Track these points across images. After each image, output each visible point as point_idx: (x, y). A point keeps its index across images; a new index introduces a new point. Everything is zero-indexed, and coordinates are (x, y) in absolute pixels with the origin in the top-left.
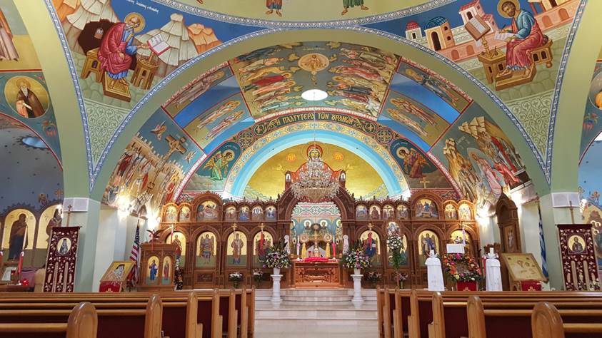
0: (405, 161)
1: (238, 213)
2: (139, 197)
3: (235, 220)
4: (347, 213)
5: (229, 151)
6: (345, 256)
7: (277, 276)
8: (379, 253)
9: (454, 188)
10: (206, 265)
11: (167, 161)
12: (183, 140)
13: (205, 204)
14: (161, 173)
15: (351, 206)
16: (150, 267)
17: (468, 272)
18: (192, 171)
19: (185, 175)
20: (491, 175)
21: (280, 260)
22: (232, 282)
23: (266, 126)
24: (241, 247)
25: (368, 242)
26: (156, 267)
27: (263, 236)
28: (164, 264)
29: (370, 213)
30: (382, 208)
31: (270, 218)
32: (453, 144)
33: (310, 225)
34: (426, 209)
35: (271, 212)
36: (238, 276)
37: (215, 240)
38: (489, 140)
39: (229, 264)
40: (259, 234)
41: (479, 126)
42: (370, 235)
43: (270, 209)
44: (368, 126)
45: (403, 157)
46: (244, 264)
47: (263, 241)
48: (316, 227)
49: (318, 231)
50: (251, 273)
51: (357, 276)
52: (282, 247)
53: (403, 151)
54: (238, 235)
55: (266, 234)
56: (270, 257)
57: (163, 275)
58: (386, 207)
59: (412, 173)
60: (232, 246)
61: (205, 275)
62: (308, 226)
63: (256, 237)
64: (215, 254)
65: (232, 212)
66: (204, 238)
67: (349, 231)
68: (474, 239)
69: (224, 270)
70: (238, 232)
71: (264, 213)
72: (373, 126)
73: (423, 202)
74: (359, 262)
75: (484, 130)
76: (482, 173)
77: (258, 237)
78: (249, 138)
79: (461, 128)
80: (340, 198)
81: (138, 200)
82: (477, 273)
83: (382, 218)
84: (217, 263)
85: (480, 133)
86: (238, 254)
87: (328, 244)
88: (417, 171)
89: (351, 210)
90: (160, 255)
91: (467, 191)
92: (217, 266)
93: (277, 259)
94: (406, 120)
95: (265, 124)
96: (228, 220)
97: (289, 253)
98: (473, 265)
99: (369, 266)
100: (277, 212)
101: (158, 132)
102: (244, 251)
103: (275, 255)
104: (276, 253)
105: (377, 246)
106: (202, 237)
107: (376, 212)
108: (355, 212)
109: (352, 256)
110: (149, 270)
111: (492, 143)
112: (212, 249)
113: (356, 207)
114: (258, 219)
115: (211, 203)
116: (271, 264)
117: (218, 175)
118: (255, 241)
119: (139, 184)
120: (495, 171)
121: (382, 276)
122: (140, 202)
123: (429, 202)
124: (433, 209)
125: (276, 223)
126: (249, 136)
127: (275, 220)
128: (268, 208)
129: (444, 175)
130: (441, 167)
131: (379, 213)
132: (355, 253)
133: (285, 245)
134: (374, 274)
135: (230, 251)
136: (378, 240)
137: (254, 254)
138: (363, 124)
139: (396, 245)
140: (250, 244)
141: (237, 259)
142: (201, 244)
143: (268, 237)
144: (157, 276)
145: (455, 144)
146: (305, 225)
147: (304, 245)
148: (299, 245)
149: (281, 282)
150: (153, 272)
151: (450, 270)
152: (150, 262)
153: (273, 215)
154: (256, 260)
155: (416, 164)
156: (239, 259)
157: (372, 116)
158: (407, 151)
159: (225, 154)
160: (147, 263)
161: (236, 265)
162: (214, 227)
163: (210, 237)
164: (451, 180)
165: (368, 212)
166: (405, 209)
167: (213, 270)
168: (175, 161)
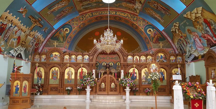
0: (151, 35)
1: (70, 58)
2: (16, 49)
3: (68, 62)
4: (123, 59)
5: (66, 28)
6: (122, 80)
7: (88, 90)
8: (138, 78)
9: (173, 48)
10: (55, 83)
11: (32, 31)
12: (40, 19)
13: (54, 54)
14: (29, 37)
15: (125, 56)
16: (15, 87)
17: (196, 93)
18: (48, 38)
19: (45, 39)
20: (198, 41)
21: (90, 82)
22: (67, 92)
23: (85, 16)
24: (72, 75)
25: (132, 74)
26: (19, 87)
27: (82, 69)
28: (23, 85)
29: (134, 60)
30: (140, 57)
31: (86, 61)
32: (178, 25)
33: (105, 65)
34: (161, 58)
35: (87, 58)
36: (70, 89)
37: (59, 71)
38: (201, 21)
39: (65, 83)
40: (80, 69)
41: (197, 13)
42: (134, 70)
43: (86, 57)
44: (134, 18)
45: (150, 33)
46: (73, 83)
47: (82, 72)
48: (108, 66)
49: (109, 68)
50: (76, 87)
51: (128, 90)
52: (91, 75)
53: (150, 30)
54: (70, 69)
55: (84, 69)
56: (85, 80)
57: (23, 91)
58: (142, 57)
59: (154, 41)
60: (67, 74)
61: (54, 88)
62: (104, 65)
63: (79, 70)
64: (59, 78)
65: (67, 58)
66: (54, 70)
67: (124, 68)
68: (183, 72)
69: (63, 86)
70: (70, 68)
71: (83, 59)
72: (136, 18)
73: (160, 55)
74: (129, 83)
75: (200, 15)
76: (192, 40)
77: (80, 70)
78: (76, 23)
79: (185, 16)
80: (120, 52)
81: (16, 50)
82: (202, 94)
83: (140, 62)
84: (60, 82)
85: (197, 17)
86: (70, 78)
87: (113, 74)
88: (156, 40)
89: (125, 58)
90: (21, 80)
91: (181, 50)
92: (60, 84)
93: (89, 81)
94: (154, 13)
95: (84, 15)
96: (65, 61)
97: (95, 78)
98: (199, 90)
99: (133, 85)
100: (89, 58)
101: (22, 12)
102: (73, 77)
103: (87, 79)
104: (88, 78)
105: (137, 75)
106: (52, 70)
107: (137, 59)
108: (127, 59)
109: (126, 80)
110: (15, 88)
111: (203, 23)
112: (58, 75)
113: (127, 56)
114: (80, 62)
115: (57, 53)
116: (86, 84)
117: (61, 40)
118: (78, 72)
119: (15, 41)
120: (202, 38)
121: (139, 89)
122: (17, 51)
123: (163, 55)
124: (164, 58)
125: (89, 63)
126: (76, 21)
127: (88, 62)
128: (85, 56)
129: (169, 42)
130: (168, 38)
131: (139, 60)
132: (127, 79)
133: (93, 74)
134: (136, 89)
135: (66, 77)
136: (138, 72)
137: (78, 78)
138: (132, 17)
139: (156, 78)
140: (76, 74)
141: (69, 81)
142: (52, 73)
143: (85, 70)
144: (19, 91)
145: (179, 25)
146: (103, 65)
147: (102, 74)
148: (100, 73)
149: (90, 92)
150: (17, 89)
151: (187, 92)
152: (15, 83)
153: (87, 60)
154: (79, 81)
155: (156, 37)
156: (71, 81)
157: (136, 12)
158: (152, 30)
159: (64, 30)
160: (13, 84)
161: (69, 83)
162: (59, 65)
163: (56, 70)
164: (172, 44)
165: (133, 59)
166: (151, 58)
167: (58, 86)
168: (37, 31)
